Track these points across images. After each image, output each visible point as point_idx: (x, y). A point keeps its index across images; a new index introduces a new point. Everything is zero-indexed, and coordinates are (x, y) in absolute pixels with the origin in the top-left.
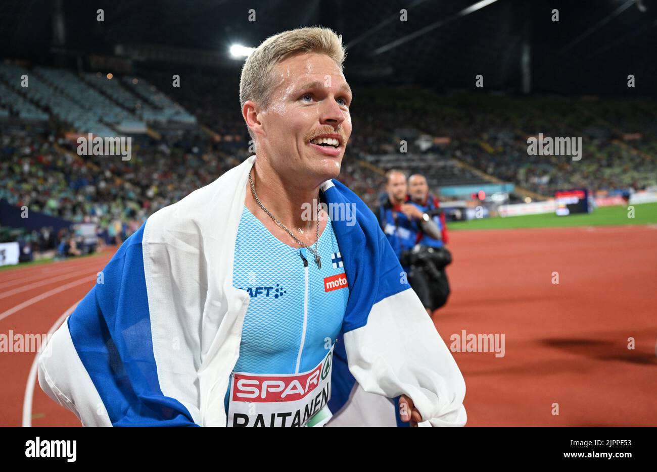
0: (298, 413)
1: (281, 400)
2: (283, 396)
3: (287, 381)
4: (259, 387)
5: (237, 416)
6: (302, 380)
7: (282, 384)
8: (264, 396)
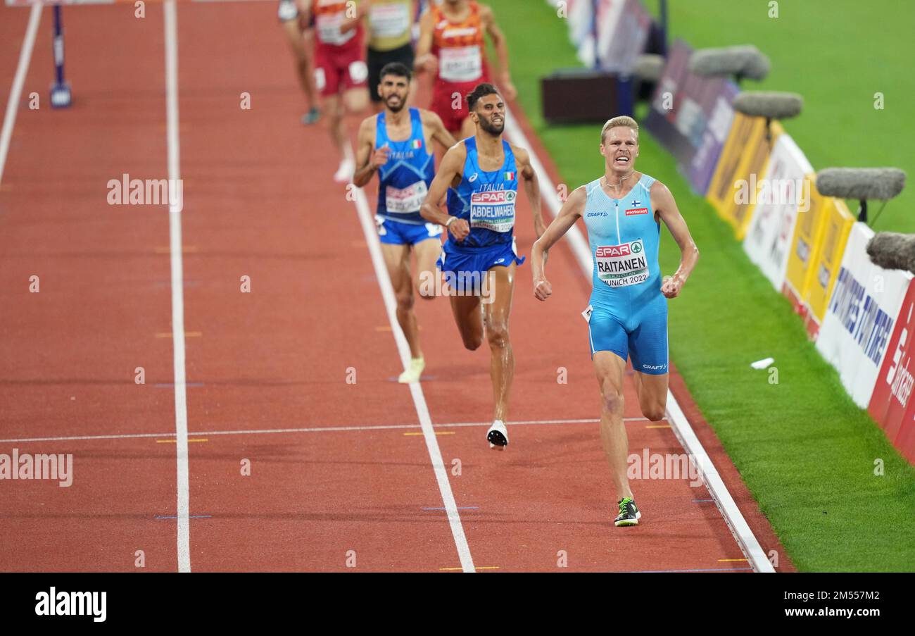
0: (620, 262)
1: (611, 256)
3: (612, 249)
4: (603, 251)
7: (610, 249)
8: (605, 255)
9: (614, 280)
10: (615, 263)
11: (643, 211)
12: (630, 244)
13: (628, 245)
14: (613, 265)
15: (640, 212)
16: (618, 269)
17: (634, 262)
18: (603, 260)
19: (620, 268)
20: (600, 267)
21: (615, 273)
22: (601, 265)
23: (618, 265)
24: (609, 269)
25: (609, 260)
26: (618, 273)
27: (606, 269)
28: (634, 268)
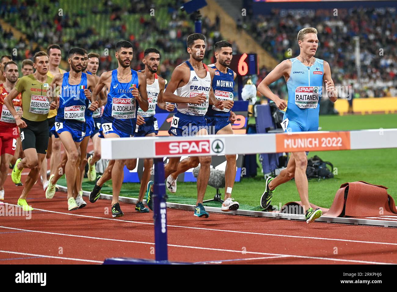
0: (308, 95)
1: (305, 92)
2: (305, 91)
3: (306, 88)
4: (300, 89)
5: (297, 95)
6: (309, 88)
7: (304, 88)
8: (301, 91)
9: (303, 104)
10: (306, 96)
11: (321, 73)
12: (314, 87)
13: (313, 88)
14: (304, 96)
15: (320, 73)
16: (306, 99)
17: (314, 96)
18: (299, 94)
19: (308, 99)
20: (297, 97)
21: (304, 101)
22: (297, 96)
23: (307, 97)
24: (302, 98)
25: (303, 94)
26: (306, 101)
27: (300, 98)
28: (313, 100)
